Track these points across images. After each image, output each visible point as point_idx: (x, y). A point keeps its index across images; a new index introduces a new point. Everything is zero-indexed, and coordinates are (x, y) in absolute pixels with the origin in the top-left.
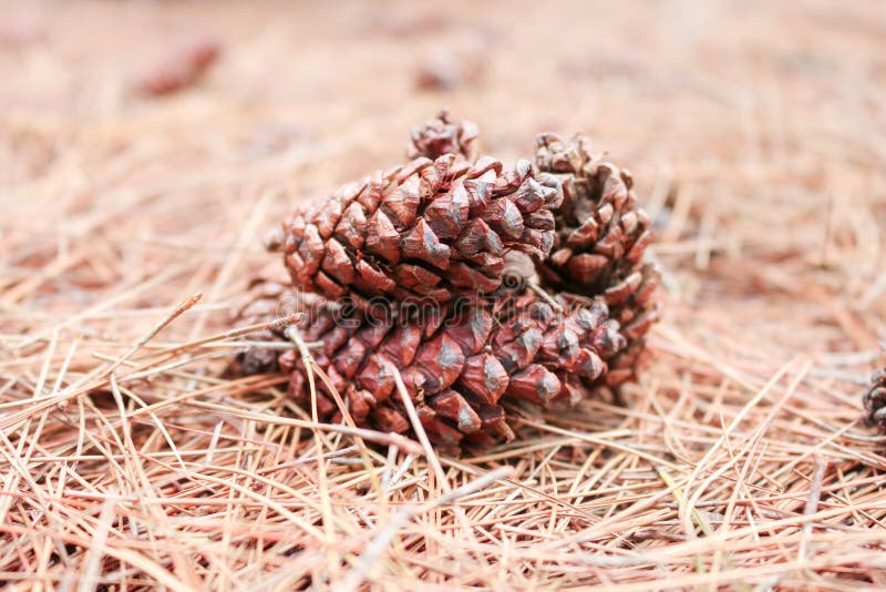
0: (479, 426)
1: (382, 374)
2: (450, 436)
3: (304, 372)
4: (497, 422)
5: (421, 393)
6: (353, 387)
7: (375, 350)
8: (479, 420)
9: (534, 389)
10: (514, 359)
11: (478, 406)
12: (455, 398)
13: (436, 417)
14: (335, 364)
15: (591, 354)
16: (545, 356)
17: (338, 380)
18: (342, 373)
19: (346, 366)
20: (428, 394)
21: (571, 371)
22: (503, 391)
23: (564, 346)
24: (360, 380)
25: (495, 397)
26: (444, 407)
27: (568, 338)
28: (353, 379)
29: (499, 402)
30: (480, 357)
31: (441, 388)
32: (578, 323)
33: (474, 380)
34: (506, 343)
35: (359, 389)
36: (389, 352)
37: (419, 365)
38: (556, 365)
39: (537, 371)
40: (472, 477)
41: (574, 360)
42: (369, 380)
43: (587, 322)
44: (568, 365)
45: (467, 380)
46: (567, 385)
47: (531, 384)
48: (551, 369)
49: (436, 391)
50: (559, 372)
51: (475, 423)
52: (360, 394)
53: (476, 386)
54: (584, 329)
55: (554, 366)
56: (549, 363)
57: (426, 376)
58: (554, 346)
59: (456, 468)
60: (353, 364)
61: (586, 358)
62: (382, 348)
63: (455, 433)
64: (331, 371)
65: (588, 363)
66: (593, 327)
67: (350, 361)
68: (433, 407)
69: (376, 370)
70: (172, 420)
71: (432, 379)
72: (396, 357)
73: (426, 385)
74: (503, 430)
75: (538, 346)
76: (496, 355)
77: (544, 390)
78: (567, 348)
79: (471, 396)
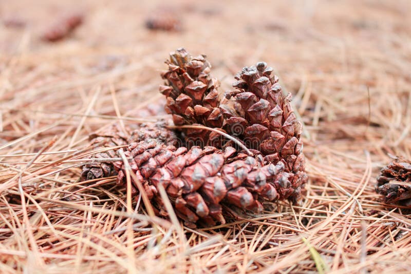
0: (207, 213)
1: (162, 178)
2: (192, 217)
3: (124, 172)
4: (218, 213)
5: (181, 191)
6: (147, 183)
7: (162, 165)
8: (208, 210)
9: (239, 199)
10: (231, 182)
11: (209, 203)
12: (197, 197)
13: (186, 205)
14: (141, 170)
15: (272, 187)
16: (247, 184)
17: (141, 178)
18: (143, 175)
19: (145, 171)
20: (184, 192)
21: (260, 194)
22: (223, 197)
23: (258, 180)
24: (151, 180)
25: (218, 200)
26: (191, 201)
27: (261, 176)
28: (148, 179)
29: (220, 203)
30: (214, 178)
31: (191, 191)
32: (268, 170)
33: (208, 189)
34: (229, 173)
35: (149, 184)
36: (168, 168)
37: (182, 177)
38: (253, 189)
39: (242, 190)
40: (204, 238)
41: (262, 188)
42: (156, 181)
43: (272, 170)
44: (259, 190)
45: (205, 189)
46: (257, 201)
47: (237, 197)
48: (249, 191)
49: (188, 192)
50: (254, 193)
51: (205, 211)
52: (150, 187)
53: (209, 193)
54: (271, 174)
55: (251, 190)
56: (249, 188)
57: (184, 183)
58: (253, 179)
59: (195, 234)
60: (149, 171)
61: (268, 189)
62: (165, 166)
63: (194, 215)
64: (138, 173)
65: (269, 191)
66: (275, 174)
67: (148, 169)
68: (186, 200)
69: (160, 176)
70: (49, 209)
71: (188, 185)
72: (171, 171)
73: (184, 188)
74: (220, 218)
75: (244, 177)
76: (223, 179)
77: (244, 200)
78: (260, 181)
79: (206, 197)
